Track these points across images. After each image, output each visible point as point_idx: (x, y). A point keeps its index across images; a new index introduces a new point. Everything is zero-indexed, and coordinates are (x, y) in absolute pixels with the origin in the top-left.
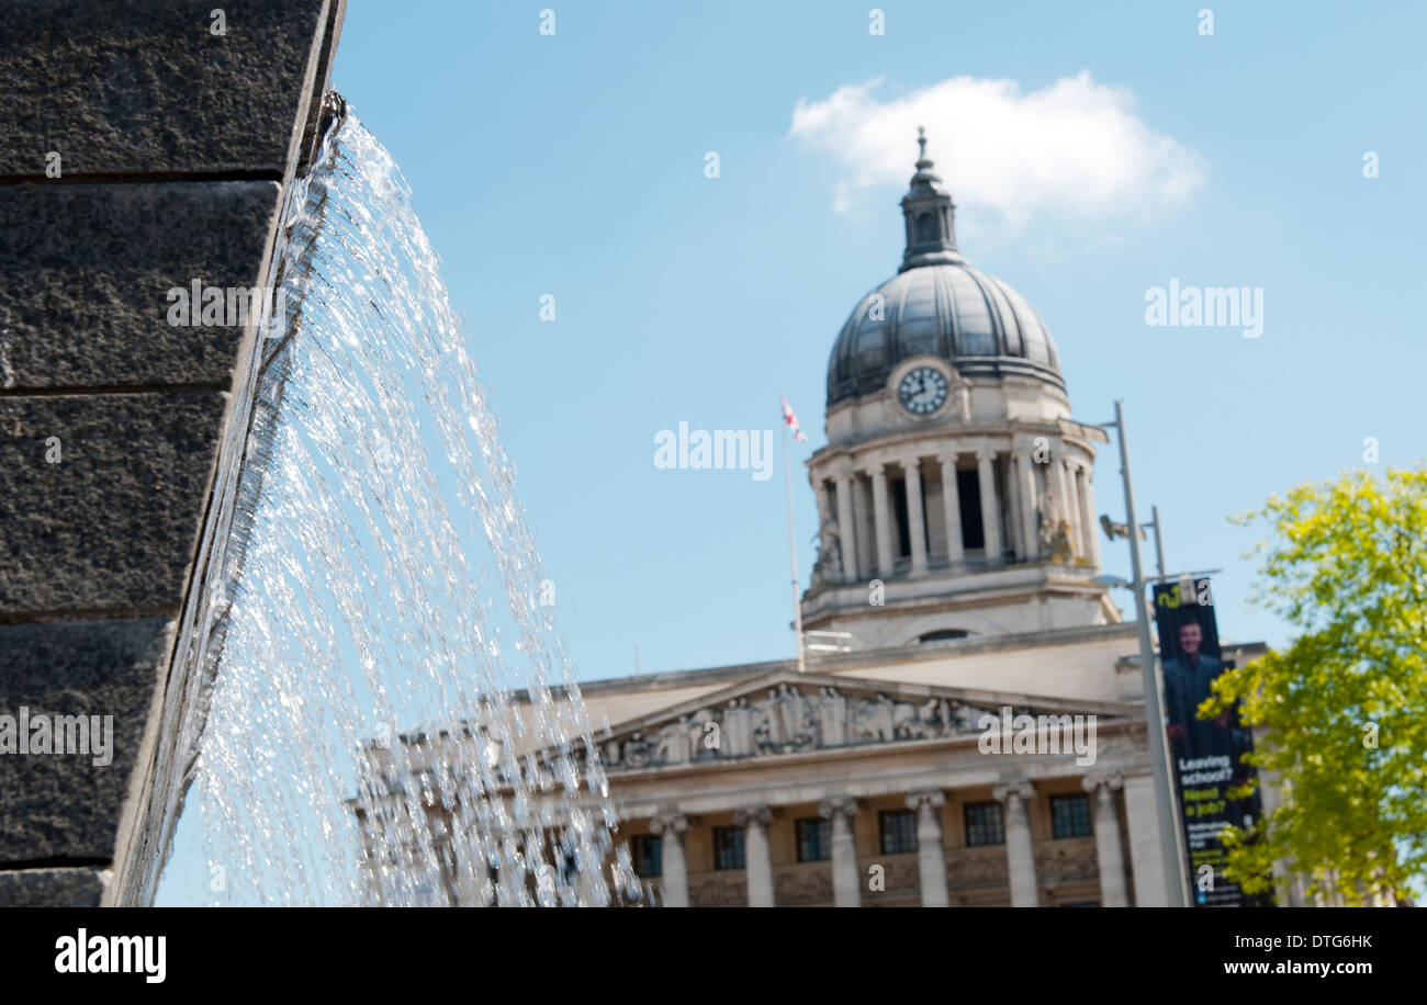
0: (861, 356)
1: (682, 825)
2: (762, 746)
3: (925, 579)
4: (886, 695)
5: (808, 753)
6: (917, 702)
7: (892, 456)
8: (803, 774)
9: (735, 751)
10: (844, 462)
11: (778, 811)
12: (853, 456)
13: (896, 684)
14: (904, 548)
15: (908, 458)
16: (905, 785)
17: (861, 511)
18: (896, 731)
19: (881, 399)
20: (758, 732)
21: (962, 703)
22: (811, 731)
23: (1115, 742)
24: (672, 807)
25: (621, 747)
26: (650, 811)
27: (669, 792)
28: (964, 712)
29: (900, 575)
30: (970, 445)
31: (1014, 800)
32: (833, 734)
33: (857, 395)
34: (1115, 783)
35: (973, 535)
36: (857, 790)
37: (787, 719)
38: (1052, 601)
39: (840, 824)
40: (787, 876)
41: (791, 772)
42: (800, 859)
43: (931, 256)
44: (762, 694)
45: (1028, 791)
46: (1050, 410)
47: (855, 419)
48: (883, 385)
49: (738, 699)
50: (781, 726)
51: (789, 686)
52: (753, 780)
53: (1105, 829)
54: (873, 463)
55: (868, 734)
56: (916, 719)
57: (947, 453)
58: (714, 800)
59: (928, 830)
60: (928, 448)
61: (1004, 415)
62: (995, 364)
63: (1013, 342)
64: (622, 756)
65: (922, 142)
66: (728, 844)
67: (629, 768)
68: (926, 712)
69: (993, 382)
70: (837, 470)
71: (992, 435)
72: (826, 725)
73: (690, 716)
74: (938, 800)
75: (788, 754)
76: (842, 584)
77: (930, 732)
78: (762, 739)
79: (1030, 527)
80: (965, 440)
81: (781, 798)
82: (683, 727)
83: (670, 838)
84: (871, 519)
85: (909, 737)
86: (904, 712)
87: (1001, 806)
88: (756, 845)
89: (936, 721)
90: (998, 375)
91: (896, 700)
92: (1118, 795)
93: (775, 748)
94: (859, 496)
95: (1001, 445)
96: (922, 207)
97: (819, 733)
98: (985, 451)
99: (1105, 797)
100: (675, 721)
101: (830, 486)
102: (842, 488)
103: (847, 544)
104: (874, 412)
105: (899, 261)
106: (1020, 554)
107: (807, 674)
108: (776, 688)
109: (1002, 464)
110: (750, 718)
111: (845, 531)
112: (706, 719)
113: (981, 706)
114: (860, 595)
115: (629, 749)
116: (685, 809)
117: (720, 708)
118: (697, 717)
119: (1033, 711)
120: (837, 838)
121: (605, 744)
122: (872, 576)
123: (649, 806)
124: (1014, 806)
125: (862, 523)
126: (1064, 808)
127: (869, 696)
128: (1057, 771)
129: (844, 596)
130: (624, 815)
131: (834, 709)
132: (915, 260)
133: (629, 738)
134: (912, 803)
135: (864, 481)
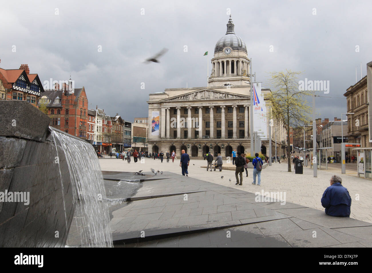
0: (220, 46)
1: (191, 108)
2: (202, 98)
3: (226, 77)
4: (219, 93)
5: (208, 99)
6: (223, 94)
7: (223, 60)
8: (208, 103)
9: (198, 99)
10: (216, 60)
11: (203, 107)
13: (220, 91)
14: (223, 73)
15: (225, 60)
16: (220, 105)
17: (218, 67)
18: (220, 97)
19: (222, 52)
20: (202, 96)
21: (229, 94)
22: (209, 97)
23: (248, 101)
25: (184, 97)
26: (187, 106)
27: (190, 103)
28: (229, 95)
29: (222, 77)
30: (233, 59)
31: (234, 107)
33: (219, 51)
34: (248, 106)
35: (233, 72)
36: (214, 105)
38: (242, 81)
39: (211, 109)
40: (204, 115)
41: (205, 102)
42: (206, 113)
43: (230, 33)
44: (203, 91)
45: (236, 106)
46: (245, 55)
47: (218, 55)
48: (222, 50)
49: (199, 92)
50: (205, 96)
51: (206, 90)
52: (200, 103)
53: (246, 112)
54: (220, 61)
55: (216, 98)
57: (230, 60)
58: (196, 105)
59: (223, 111)
60: (228, 59)
61: (238, 55)
62: (238, 48)
63: (240, 45)
65: (230, 16)
66: (197, 110)
67: (184, 100)
68: (224, 95)
69: (237, 51)
71: (236, 58)
72: (211, 96)
73: (193, 94)
74: (225, 107)
75: (205, 99)
76: (215, 77)
77: (224, 98)
78: (202, 97)
79: (240, 71)
80: (233, 58)
81: (204, 105)
82: (192, 95)
83: (189, 109)
84: (219, 68)
86: (221, 95)
87: (233, 108)
88: (200, 111)
91: (220, 93)
92: (248, 108)
93: (204, 99)
94: (218, 65)
95: (238, 59)
96: (230, 25)
97: (210, 97)
98: (235, 60)
99: (246, 108)
100: (191, 94)
101: (214, 64)
102: (216, 64)
104: (221, 54)
105: (226, 33)
106: (239, 75)
107: (209, 89)
108: (204, 91)
109: (237, 62)
110: (201, 94)
111: (216, 70)
112: (195, 94)
113: (231, 95)
114: (217, 79)
115: (185, 97)
116: (191, 106)
117: (197, 93)
118: (194, 94)
119: (238, 96)
120: (211, 111)
121: (181, 97)
122: (219, 76)
123: (187, 105)
124: (235, 108)
125: (218, 69)
126: (241, 109)
127: (217, 92)
128: (240, 104)
129: (215, 79)
130: (183, 106)
131: (212, 94)
132: (228, 33)
133: (184, 96)
134: (221, 107)
135: (219, 63)
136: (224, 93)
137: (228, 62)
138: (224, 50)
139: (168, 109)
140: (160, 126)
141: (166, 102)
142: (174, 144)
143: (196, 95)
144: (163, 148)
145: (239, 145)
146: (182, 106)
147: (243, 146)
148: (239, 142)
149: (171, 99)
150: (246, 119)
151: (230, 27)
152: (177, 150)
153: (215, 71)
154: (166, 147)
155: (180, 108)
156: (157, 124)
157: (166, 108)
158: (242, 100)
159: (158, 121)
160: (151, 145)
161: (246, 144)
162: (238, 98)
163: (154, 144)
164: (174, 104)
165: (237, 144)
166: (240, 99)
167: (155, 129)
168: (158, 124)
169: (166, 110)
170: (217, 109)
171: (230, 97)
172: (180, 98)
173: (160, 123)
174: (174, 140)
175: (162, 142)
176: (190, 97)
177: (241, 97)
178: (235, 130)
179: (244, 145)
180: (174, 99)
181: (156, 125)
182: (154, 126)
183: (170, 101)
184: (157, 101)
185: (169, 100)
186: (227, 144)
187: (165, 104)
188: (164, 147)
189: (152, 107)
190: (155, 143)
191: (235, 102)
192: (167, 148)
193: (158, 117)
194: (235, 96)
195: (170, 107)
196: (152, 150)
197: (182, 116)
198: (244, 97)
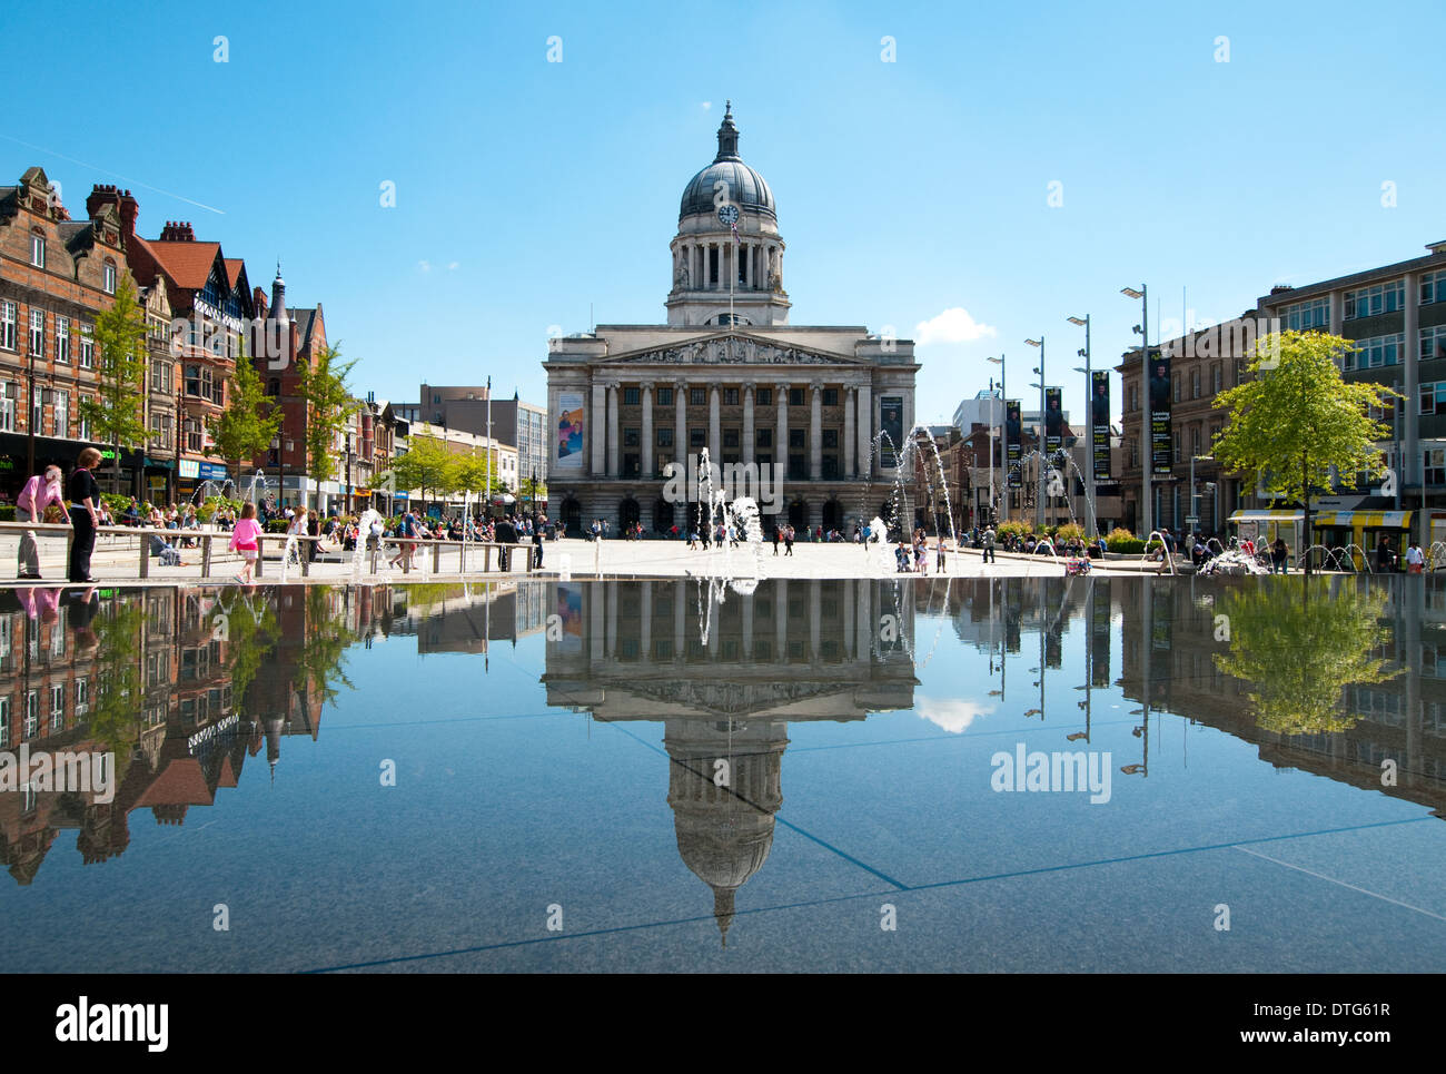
1: (686, 387)
2: (722, 359)
3: (723, 292)
4: (773, 345)
5: (740, 364)
6: (785, 348)
7: (713, 240)
8: (736, 372)
9: (711, 361)
10: (692, 240)
11: (724, 385)
12: (696, 238)
13: (777, 341)
14: (714, 278)
15: (720, 242)
16: (775, 380)
17: (697, 261)
18: (775, 359)
19: (711, 216)
20: (721, 353)
21: (802, 351)
22: (742, 356)
23: (857, 372)
24: (683, 380)
25: (664, 354)
26: (673, 380)
27: (682, 373)
28: (802, 355)
29: (712, 290)
30: (745, 240)
32: (750, 357)
33: (699, 212)
34: (855, 388)
35: (743, 277)
36: (756, 380)
37: (733, 351)
38: (773, 307)
39: (749, 392)
41: (731, 370)
42: (732, 404)
43: (730, 157)
44: (724, 339)
45: (821, 387)
46: (774, 230)
47: (698, 223)
48: (712, 210)
49: (713, 340)
50: (730, 353)
51: (734, 337)
52: (718, 372)
53: (849, 405)
54: (705, 242)
55: (764, 359)
56: (783, 356)
57: (735, 242)
58: (700, 378)
60: (728, 239)
61: (759, 229)
62: (757, 208)
63: (764, 199)
64: (664, 358)
65: (728, 107)
67: (667, 362)
68: (787, 353)
69: (756, 215)
70: (689, 243)
71: (755, 237)
72: (747, 354)
73: (694, 344)
75: (732, 364)
76: (688, 290)
77: (789, 361)
78: (722, 356)
79: (765, 277)
80: (743, 238)
81: (727, 380)
82: (691, 349)
83: (681, 391)
84: (702, 264)
85: (779, 362)
86: (779, 352)
87: (811, 392)
88: (715, 397)
89: (791, 357)
90: (757, 212)
91: (776, 347)
92: (856, 392)
93: (728, 361)
94: (697, 255)
95: (757, 241)
96: (727, 135)
97: (745, 357)
98: (751, 243)
99: (851, 392)
100: (687, 346)
101: (685, 249)
102: (691, 250)
103: (691, 273)
104: (706, 221)
105: (716, 157)
106: (761, 287)
107: (741, 333)
108: (729, 337)
109: (757, 249)
110: (717, 348)
111: (691, 269)
112: (700, 346)
113: (808, 353)
114: (696, 295)
115: (668, 354)
116: (688, 380)
117: (705, 343)
118: (697, 346)
119: (828, 358)
120: (747, 398)
121: (657, 352)
122: (701, 289)
123: (672, 378)
124: (817, 391)
125: (697, 266)
126: (832, 395)
127: (766, 345)
128: (834, 381)
129: (690, 295)
130: (663, 380)
131: (752, 348)
132: (722, 157)
133: (668, 350)
134: (778, 387)
135: (701, 249)
136: (788, 348)
137: (727, 247)
138: (717, 210)
139: (613, 389)
140: (585, 441)
141: (606, 367)
142: (634, 496)
143: (701, 351)
144: (599, 507)
145: (829, 498)
146: (658, 381)
147: (842, 501)
148: (828, 489)
149: (626, 360)
150: (849, 423)
151: (728, 142)
152: (644, 512)
153: (688, 272)
154: (608, 503)
155: (653, 387)
156: (577, 432)
157: (608, 386)
158: (840, 369)
159: (581, 424)
160: (557, 498)
161: (848, 495)
162: (828, 364)
163: (565, 495)
164: (634, 373)
165: (823, 496)
166: (833, 368)
167: (572, 449)
168: (580, 434)
169: (608, 391)
170: (765, 395)
171: (805, 358)
172: (652, 356)
173: (585, 429)
174: (635, 482)
175: (596, 487)
176: (684, 354)
177: (835, 361)
178: (816, 455)
179: (842, 497)
180: (633, 358)
181: (572, 436)
182: (567, 439)
183: (624, 363)
184: (575, 362)
185: (619, 361)
186: (794, 495)
187: (604, 371)
188: (601, 503)
189: (560, 380)
190: (570, 493)
191: (820, 374)
192: (611, 507)
193: (581, 411)
194: (820, 356)
195: (621, 383)
196: (558, 512)
197: (655, 412)
198: (844, 362)
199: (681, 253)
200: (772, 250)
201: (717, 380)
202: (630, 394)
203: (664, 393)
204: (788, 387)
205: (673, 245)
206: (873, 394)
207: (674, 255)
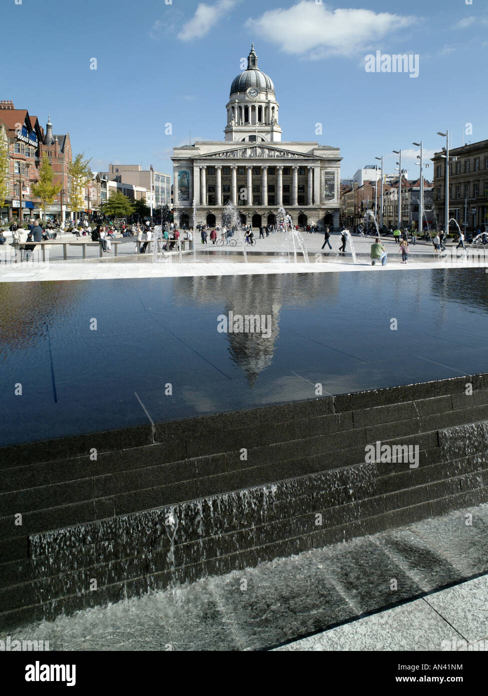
3: (251, 126)
4: (275, 150)
5: (260, 158)
6: (280, 152)
7: (246, 104)
8: (259, 161)
9: (248, 157)
11: (254, 167)
12: (238, 103)
13: (278, 148)
14: (246, 120)
15: (249, 105)
16: (277, 165)
17: (239, 111)
18: (277, 156)
19: (245, 93)
20: (252, 153)
21: (289, 152)
22: (261, 155)
23: (314, 162)
24: (235, 165)
26: (231, 165)
27: (234, 162)
28: (289, 154)
29: (245, 125)
30: (261, 104)
32: (266, 155)
33: (240, 92)
34: (313, 168)
36: (268, 165)
39: (265, 170)
41: (257, 161)
44: (253, 147)
45: (298, 168)
47: (239, 96)
49: (249, 148)
51: (258, 147)
52: (250, 162)
53: (310, 175)
54: (242, 105)
55: (272, 156)
56: (280, 154)
57: (257, 105)
58: (243, 164)
59: (280, 172)
60: (253, 104)
61: (267, 99)
62: (266, 90)
64: (226, 155)
65: (252, 46)
67: (227, 157)
68: (282, 154)
69: (266, 93)
71: (265, 103)
72: (264, 154)
75: (257, 158)
77: (283, 157)
78: (253, 155)
79: (270, 119)
81: (255, 165)
82: (239, 151)
83: (234, 169)
84: (241, 113)
85: (279, 157)
86: (278, 153)
87: (293, 170)
88: (250, 172)
92: (313, 170)
95: (266, 105)
96: (252, 59)
98: (264, 105)
99: (311, 170)
101: (233, 107)
102: (235, 107)
104: (242, 96)
105: (247, 68)
106: (268, 124)
108: (256, 147)
109: (266, 108)
113: (292, 154)
115: (228, 154)
116: (237, 165)
117: (246, 149)
118: (241, 150)
119: (301, 155)
120: (264, 172)
121: (223, 153)
122: (241, 125)
123: (230, 163)
124: (296, 169)
125: (239, 115)
126: (303, 171)
127: (273, 150)
128: (303, 165)
130: (226, 165)
131: (266, 151)
132: (250, 68)
133: (228, 152)
134: (278, 167)
135: (240, 108)
136: (282, 152)
137: (253, 108)
138: (248, 91)
139: (203, 169)
140: (190, 190)
141: (200, 160)
142: (213, 213)
143: (244, 152)
145: (301, 214)
146: (224, 165)
148: (300, 209)
149: (209, 156)
150: (310, 182)
151: (252, 61)
152: (217, 220)
155: (221, 168)
157: (201, 167)
158: (306, 160)
160: (178, 214)
161: (310, 212)
162: (302, 157)
163: (182, 212)
164: (213, 162)
165: (298, 212)
166: (303, 160)
169: (201, 170)
170: (272, 171)
171: (290, 156)
172: (221, 155)
173: (190, 185)
174: (213, 207)
176: (236, 154)
177: (304, 156)
178: (295, 196)
179: (307, 213)
180: (212, 155)
183: (208, 158)
184: (185, 157)
185: (206, 156)
187: (198, 162)
188: (198, 216)
189: (179, 165)
190: (184, 211)
191: (297, 162)
192: (202, 217)
194: (296, 154)
195: (207, 166)
196: (179, 219)
197: (222, 178)
198: (308, 157)
199: (231, 109)
200: (273, 108)
201: (250, 165)
202: (211, 171)
203: (227, 171)
204: (283, 168)
205: (227, 106)
206: (321, 170)
207: (228, 110)
